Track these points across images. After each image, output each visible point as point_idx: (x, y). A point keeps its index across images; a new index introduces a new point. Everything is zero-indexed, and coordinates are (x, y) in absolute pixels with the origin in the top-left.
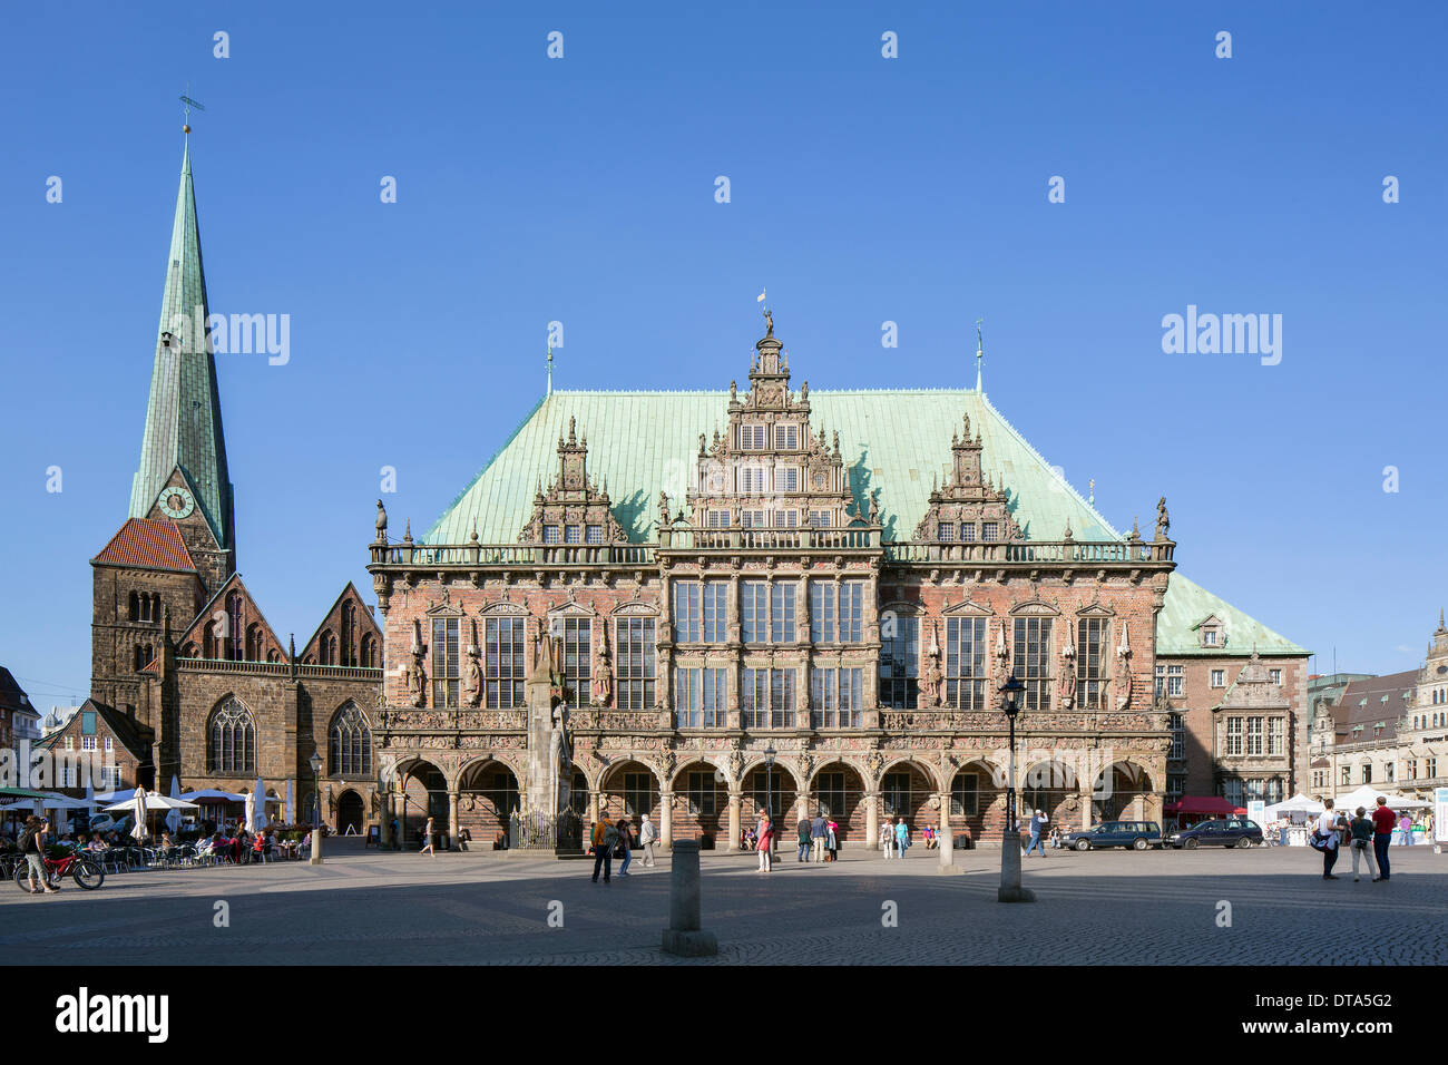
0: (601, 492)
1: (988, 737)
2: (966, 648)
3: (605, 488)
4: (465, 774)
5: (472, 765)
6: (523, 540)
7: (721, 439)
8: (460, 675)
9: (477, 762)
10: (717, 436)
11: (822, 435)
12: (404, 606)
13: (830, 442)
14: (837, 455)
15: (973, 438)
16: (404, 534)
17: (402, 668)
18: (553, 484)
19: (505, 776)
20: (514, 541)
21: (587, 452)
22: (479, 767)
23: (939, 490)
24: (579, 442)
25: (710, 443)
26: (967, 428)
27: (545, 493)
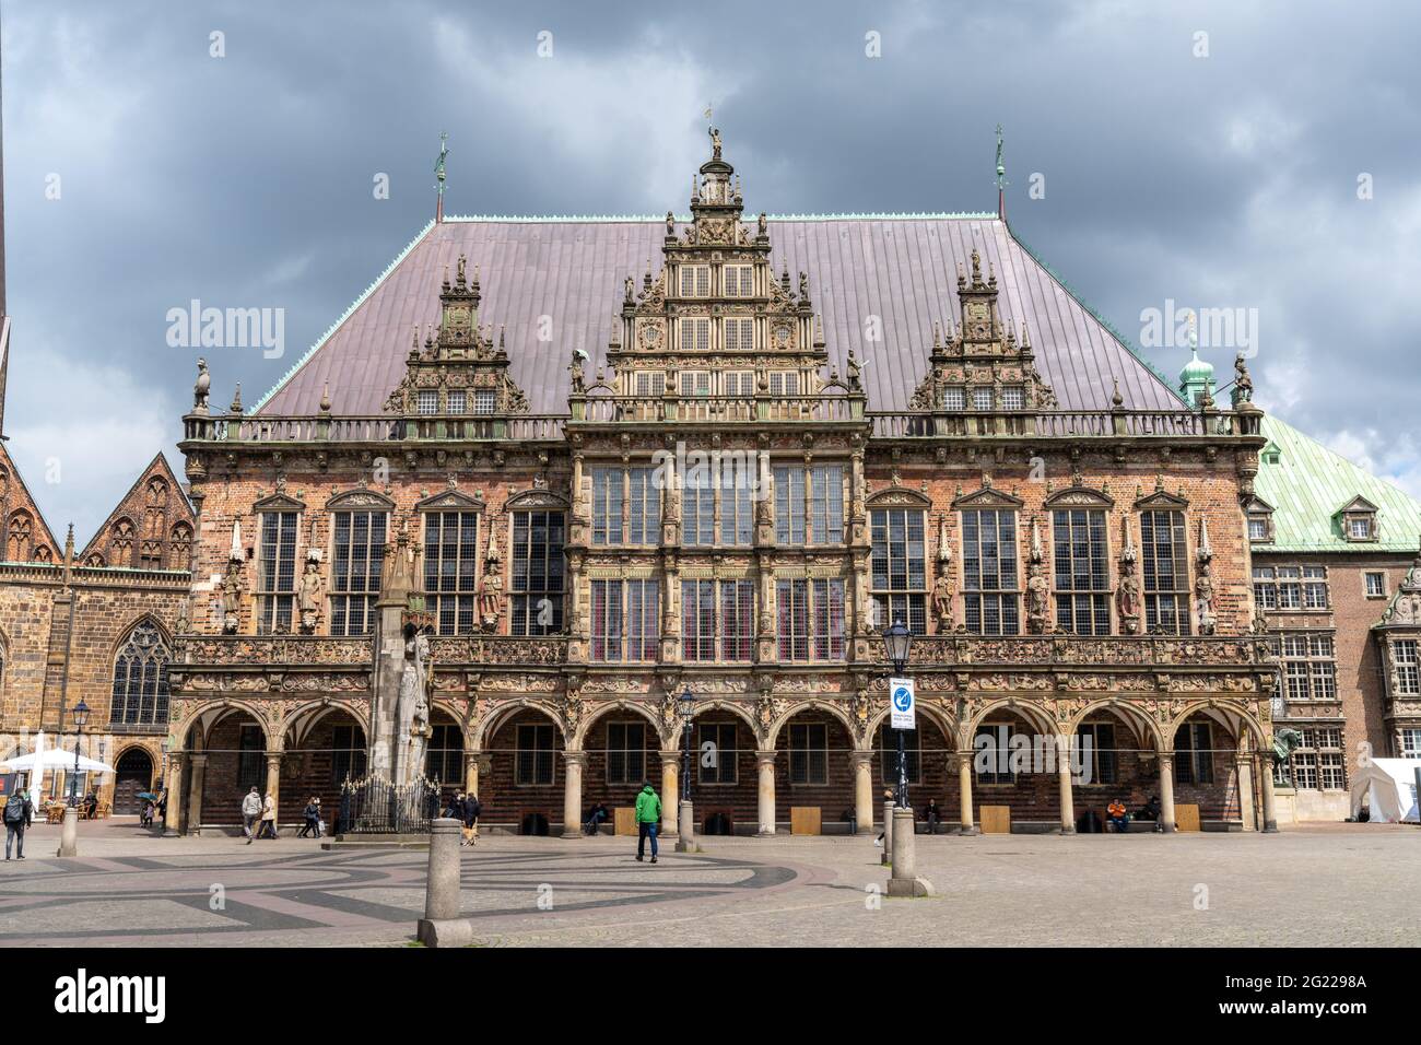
0: (496, 348)
1: (1022, 674)
2: (991, 551)
3: (502, 345)
4: (293, 726)
5: (302, 715)
6: (390, 410)
7: (654, 284)
8: (296, 588)
9: (310, 710)
10: (648, 280)
11: (786, 278)
12: (224, 495)
13: (794, 287)
14: (806, 304)
15: (985, 280)
16: (232, 402)
17: (216, 579)
18: (434, 339)
19: (349, 728)
20: (377, 412)
21: (479, 298)
22: (312, 718)
23: (942, 344)
24: (469, 286)
25: (639, 288)
26: (976, 267)
27: (422, 350)
